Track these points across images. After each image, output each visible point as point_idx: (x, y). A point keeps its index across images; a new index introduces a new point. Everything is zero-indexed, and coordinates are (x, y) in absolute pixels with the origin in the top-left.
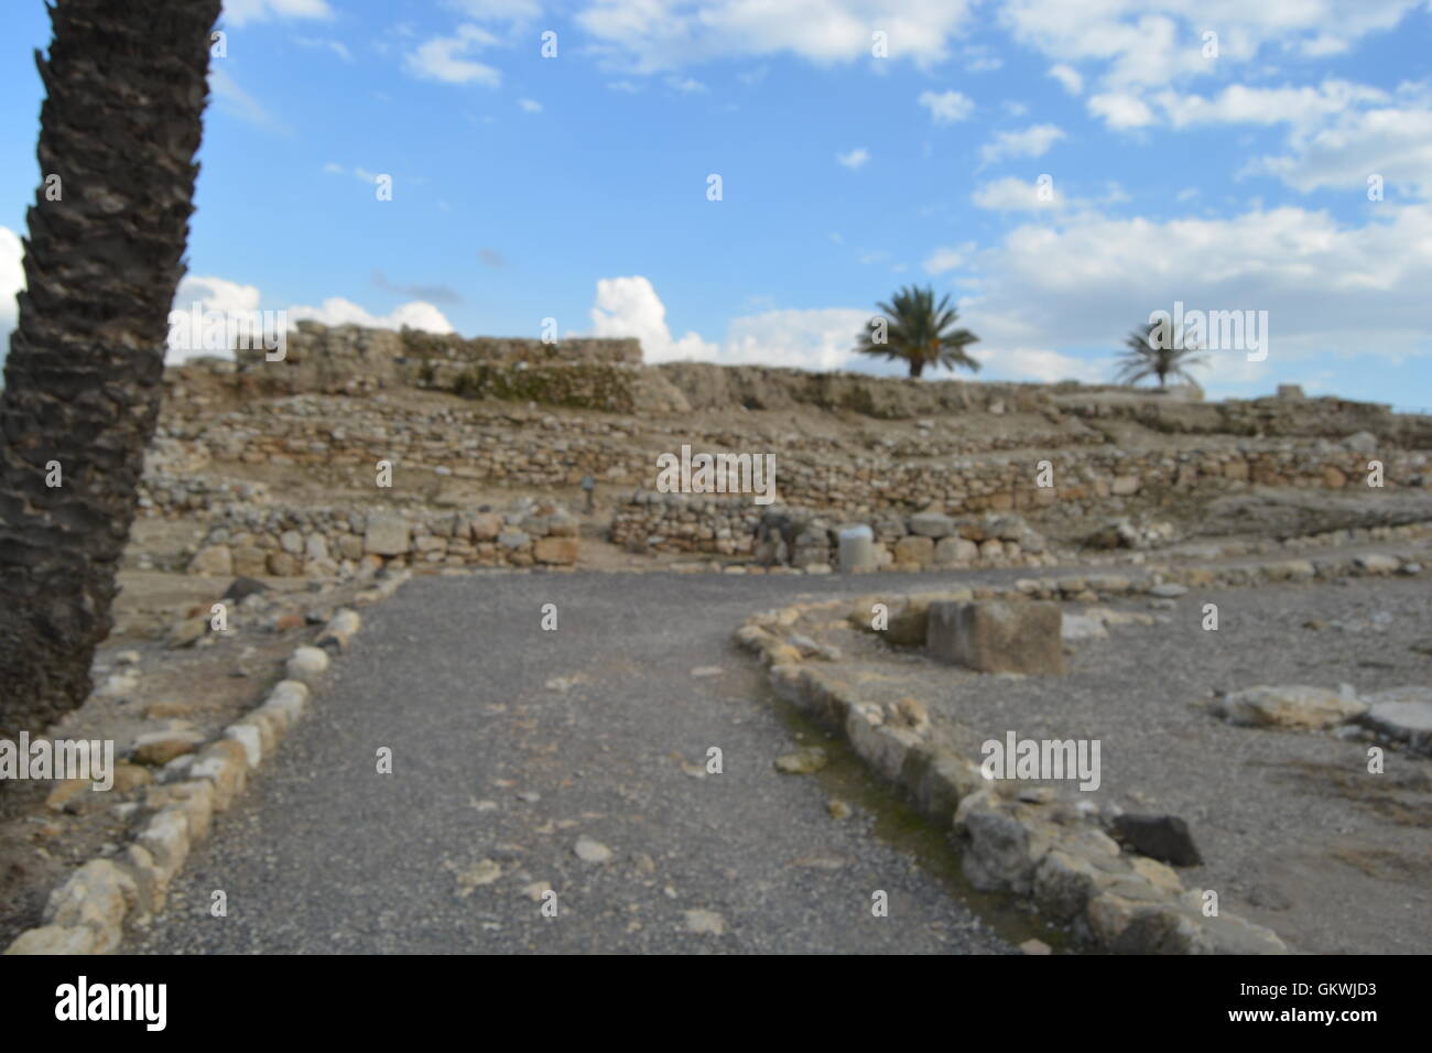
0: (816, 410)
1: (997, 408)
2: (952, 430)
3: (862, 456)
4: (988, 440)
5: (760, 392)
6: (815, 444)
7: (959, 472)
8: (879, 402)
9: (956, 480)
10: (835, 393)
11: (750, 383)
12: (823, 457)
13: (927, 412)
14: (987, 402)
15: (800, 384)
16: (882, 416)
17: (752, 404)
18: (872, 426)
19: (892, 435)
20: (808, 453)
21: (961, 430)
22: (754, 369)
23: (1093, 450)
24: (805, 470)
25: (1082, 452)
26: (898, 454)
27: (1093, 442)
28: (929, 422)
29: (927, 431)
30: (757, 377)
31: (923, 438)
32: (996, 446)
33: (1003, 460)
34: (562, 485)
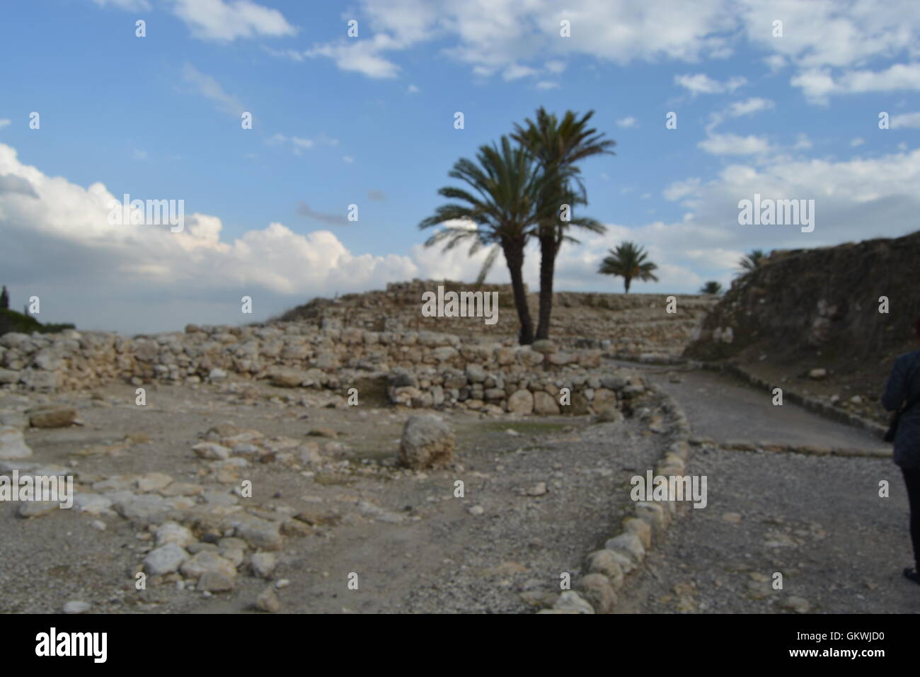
0: (588, 308)
1: (653, 306)
2: (636, 314)
3: (605, 324)
4: (648, 318)
5: (569, 301)
6: (589, 319)
7: (639, 329)
8: (611, 304)
9: (637, 331)
10: (595, 301)
11: (566, 299)
12: (593, 324)
13: (627, 307)
14: (649, 304)
15: (583, 298)
16: (612, 309)
17: (567, 305)
18: (608, 313)
19: (616, 316)
20: (587, 323)
21: (640, 314)
22: (567, 293)
23: (685, 321)
24: (587, 328)
25: (681, 321)
26: (618, 322)
27: (686, 318)
28: (628, 311)
29: (628, 314)
30: (568, 296)
31: (626, 317)
32: (652, 319)
33: (654, 324)
34: (508, 333)
